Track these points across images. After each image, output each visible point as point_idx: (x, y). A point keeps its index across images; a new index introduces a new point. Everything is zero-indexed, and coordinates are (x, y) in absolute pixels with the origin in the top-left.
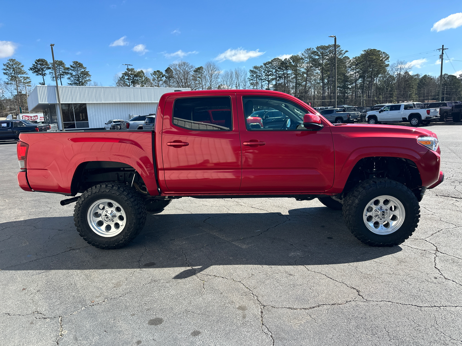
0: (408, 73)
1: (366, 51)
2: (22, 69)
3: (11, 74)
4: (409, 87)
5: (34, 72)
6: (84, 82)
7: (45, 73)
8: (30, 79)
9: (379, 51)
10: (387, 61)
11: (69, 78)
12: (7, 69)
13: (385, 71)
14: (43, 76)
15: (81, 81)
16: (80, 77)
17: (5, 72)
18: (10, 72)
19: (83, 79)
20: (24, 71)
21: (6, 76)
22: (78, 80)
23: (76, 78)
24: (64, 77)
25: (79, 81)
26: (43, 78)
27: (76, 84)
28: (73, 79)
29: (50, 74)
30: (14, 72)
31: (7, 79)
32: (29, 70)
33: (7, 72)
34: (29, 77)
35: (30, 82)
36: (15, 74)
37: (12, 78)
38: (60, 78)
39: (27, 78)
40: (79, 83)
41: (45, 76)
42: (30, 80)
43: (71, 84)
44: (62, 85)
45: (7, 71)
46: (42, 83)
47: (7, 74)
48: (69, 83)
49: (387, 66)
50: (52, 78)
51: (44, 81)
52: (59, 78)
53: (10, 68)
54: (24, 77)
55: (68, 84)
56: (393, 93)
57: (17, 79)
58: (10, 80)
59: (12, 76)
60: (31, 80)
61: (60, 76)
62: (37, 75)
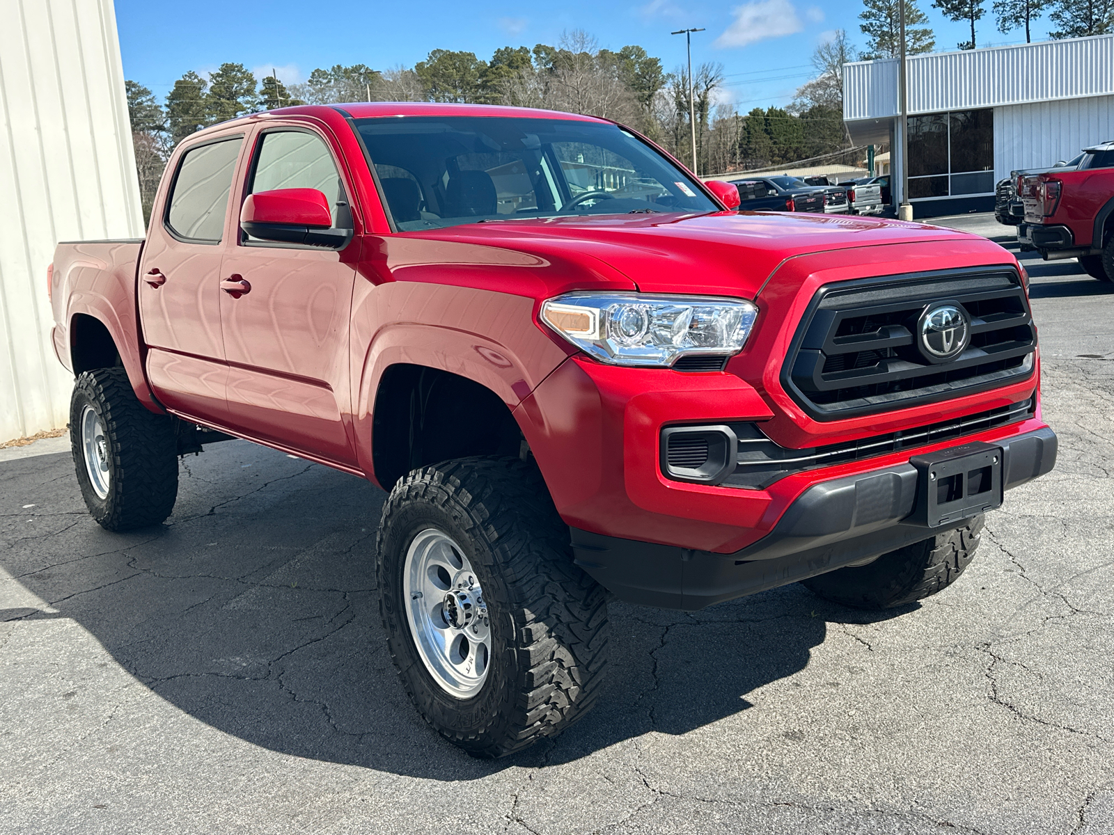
2: (913, 8)
3: (882, 26)
5: (949, 11)
6: (1108, 23)
7: (980, 10)
8: (932, 35)
11: (1056, 16)
12: (874, 15)
14: (973, 21)
15: (1097, 20)
16: (1096, 7)
17: (864, 22)
18: (878, 23)
19: (1105, 11)
20: (919, 13)
21: (868, 37)
22: (1088, 18)
23: (1081, 9)
24: (1041, 12)
25: (1091, 19)
26: (972, 25)
27: (1077, 31)
28: (1069, 18)
29: (997, 9)
30: (889, 20)
31: (867, 46)
32: (934, 7)
33: (871, 24)
34: (929, 29)
35: (932, 44)
36: (891, 25)
37: (883, 39)
38: (1028, 19)
39: (925, 33)
40: (1090, 29)
41: (978, 18)
42: (931, 41)
43: (1059, 35)
44: (1029, 42)
45: (872, 20)
46: (968, 44)
47: (869, 31)
48: (1054, 32)
50: (1000, 23)
51: (973, 36)
52: (1022, 20)
53: (880, 9)
54: (916, 32)
55: (1051, 35)
57: (895, 40)
58: (878, 48)
59: (884, 34)
60: (934, 39)
61: (1028, 13)
62: (956, 19)
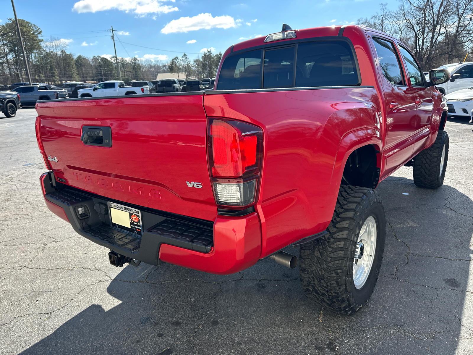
0: (65, 51)
1: (12, 20)
4: (69, 66)
9: (28, 23)
10: (40, 35)
13: (40, 47)
49: (41, 42)
56: (54, 72)
